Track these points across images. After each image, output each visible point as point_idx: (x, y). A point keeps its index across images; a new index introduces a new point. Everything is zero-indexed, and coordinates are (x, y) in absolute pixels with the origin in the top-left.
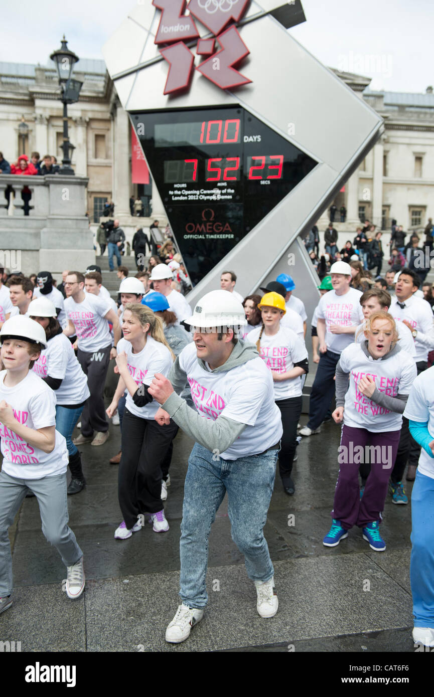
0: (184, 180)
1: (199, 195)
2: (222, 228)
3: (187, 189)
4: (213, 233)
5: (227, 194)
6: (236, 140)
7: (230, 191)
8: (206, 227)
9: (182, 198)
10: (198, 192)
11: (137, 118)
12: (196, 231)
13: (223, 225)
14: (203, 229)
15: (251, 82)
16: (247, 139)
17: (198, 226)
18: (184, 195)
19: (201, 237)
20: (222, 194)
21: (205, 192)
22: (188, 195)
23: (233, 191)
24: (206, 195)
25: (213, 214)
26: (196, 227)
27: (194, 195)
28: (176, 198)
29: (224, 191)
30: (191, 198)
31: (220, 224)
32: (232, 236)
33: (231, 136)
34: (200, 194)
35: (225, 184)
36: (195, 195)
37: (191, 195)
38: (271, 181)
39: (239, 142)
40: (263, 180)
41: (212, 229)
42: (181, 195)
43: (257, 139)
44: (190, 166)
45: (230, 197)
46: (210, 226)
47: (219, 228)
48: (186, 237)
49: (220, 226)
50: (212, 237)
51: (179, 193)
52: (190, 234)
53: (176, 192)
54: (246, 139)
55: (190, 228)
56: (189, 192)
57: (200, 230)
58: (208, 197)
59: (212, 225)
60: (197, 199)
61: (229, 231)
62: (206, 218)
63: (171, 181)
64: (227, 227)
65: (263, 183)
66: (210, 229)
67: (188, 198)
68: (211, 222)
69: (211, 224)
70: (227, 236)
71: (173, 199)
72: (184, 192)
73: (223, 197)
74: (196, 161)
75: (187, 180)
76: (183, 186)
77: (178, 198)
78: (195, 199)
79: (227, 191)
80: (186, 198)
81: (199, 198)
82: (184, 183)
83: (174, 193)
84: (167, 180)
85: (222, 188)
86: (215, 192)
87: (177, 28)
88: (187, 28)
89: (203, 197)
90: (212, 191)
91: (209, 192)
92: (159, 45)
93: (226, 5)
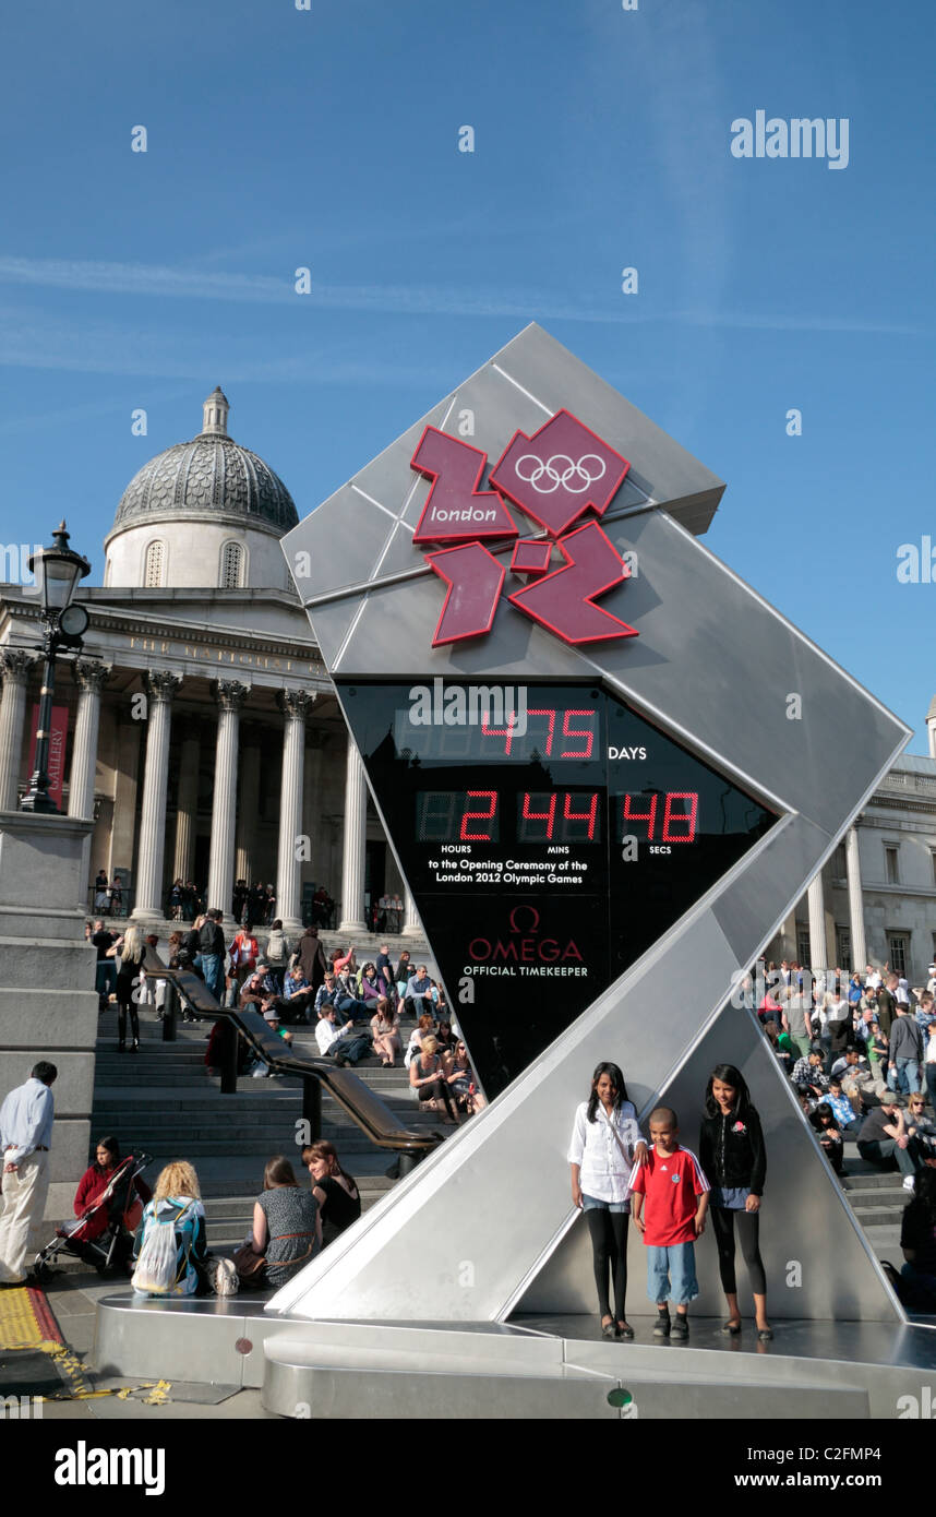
1: (502, 873)
2: (558, 952)
3: (472, 857)
5: (570, 872)
6: (588, 754)
7: (576, 865)
8: (518, 947)
9: (458, 878)
10: (499, 866)
11: (353, 694)
12: (494, 958)
13: (562, 947)
14: (511, 952)
16: (616, 754)
17: (500, 946)
18: (466, 872)
19: (506, 971)
20: (558, 873)
21: (517, 866)
22: (476, 871)
23: (584, 867)
24: (520, 873)
25: (537, 918)
26: (493, 949)
27: (489, 871)
28: (445, 878)
29: (564, 866)
30: (481, 878)
31: (555, 943)
32: (584, 971)
33: (580, 744)
34: (505, 870)
35: (565, 850)
36: (494, 871)
37: (482, 871)
38: (674, 846)
39: (597, 758)
40: (654, 845)
41: (536, 954)
42: (459, 870)
43: (638, 754)
44: (482, 805)
45: (575, 880)
46: (528, 945)
47: (553, 951)
48: (469, 971)
49: (555, 947)
50: (534, 971)
51: (454, 865)
52: (479, 964)
53: (446, 864)
54: (613, 753)
55: (480, 949)
56: (478, 865)
57: (506, 955)
58: (525, 879)
59: (536, 945)
60: (497, 880)
61: (576, 958)
62: (519, 928)
63: (431, 838)
64: (572, 951)
65: (654, 851)
66: (528, 954)
67: (475, 878)
68: (531, 936)
69: (533, 941)
70: (571, 970)
71: (438, 880)
72: (465, 864)
73: (560, 880)
74: (494, 795)
75: (474, 837)
76: (463, 849)
77: (450, 878)
78: (491, 880)
79: (570, 867)
80: (470, 878)
81: (501, 878)
82: (466, 843)
83: (440, 865)
84: (423, 834)
85: (559, 859)
86: (542, 866)
87: (468, 515)
88: (491, 517)
89: (513, 878)
90: (534, 866)
91: (527, 866)
92: (424, 544)
93: (576, 481)
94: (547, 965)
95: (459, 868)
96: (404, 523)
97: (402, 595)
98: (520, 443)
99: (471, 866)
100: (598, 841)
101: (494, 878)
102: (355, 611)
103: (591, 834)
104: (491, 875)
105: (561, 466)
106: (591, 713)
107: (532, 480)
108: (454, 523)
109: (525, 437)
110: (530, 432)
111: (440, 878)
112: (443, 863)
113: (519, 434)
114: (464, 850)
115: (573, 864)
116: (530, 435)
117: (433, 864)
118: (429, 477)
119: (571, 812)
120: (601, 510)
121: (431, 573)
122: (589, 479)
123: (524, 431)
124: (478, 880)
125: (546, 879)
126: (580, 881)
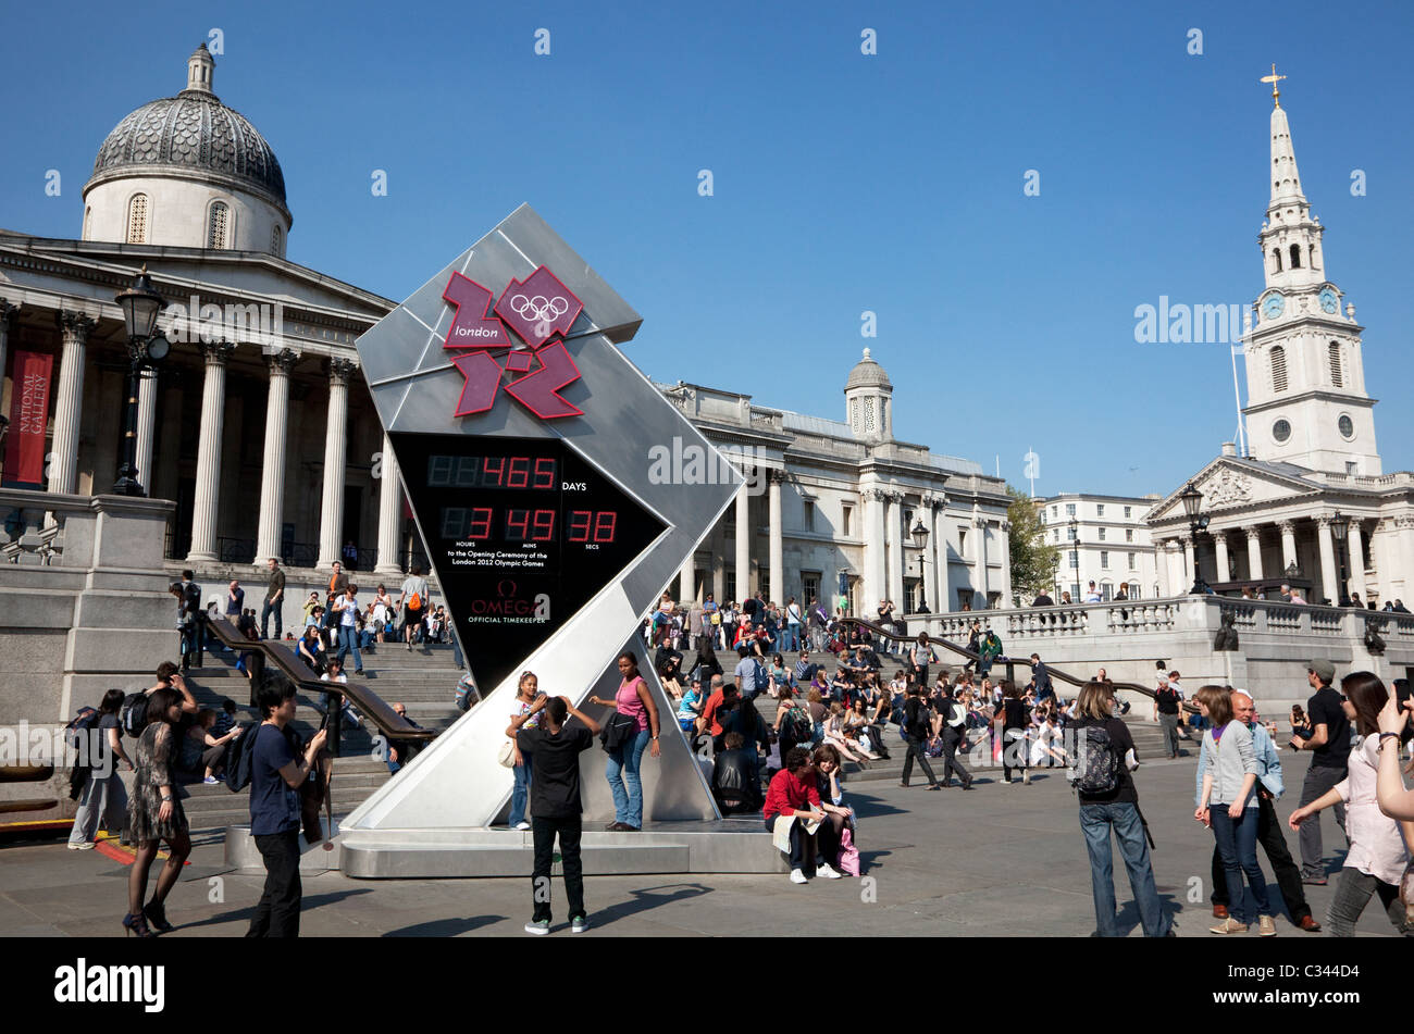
0: (472, 537)
1: (494, 560)
2: (528, 608)
3: (475, 550)
4: (514, 616)
5: (536, 560)
6: (550, 486)
7: (540, 555)
8: (503, 607)
9: (467, 562)
10: (493, 555)
12: (488, 612)
13: (530, 605)
14: (498, 609)
15: (584, 415)
16: (567, 486)
17: (491, 604)
18: (472, 559)
19: (495, 620)
20: (529, 560)
21: (503, 555)
22: (478, 557)
23: (545, 556)
24: (505, 559)
25: (515, 587)
26: (487, 605)
27: (486, 558)
28: (458, 562)
29: (532, 556)
30: (481, 562)
31: (526, 603)
33: (545, 480)
34: (496, 558)
35: (534, 546)
36: (489, 558)
38: (600, 544)
39: (555, 489)
41: (513, 610)
43: (581, 487)
44: (483, 517)
45: (539, 564)
46: (508, 604)
47: (524, 608)
48: (472, 620)
49: (526, 606)
50: (512, 620)
51: (464, 554)
52: (479, 616)
53: (459, 553)
55: (479, 607)
56: (479, 555)
57: (495, 610)
58: (508, 563)
59: (514, 604)
60: (491, 564)
62: (504, 593)
63: (451, 537)
65: (589, 547)
67: (477, 562)
68: (511, 599)
69: (512, 601)
71: (454, 564)
72: (471, 553)
73: (530, 564)
74: (490, 510)
75: (476, 537)
76: (470, 544)
77: (461, 562)
78: (487, 564)
79: (536, 556)
80: (474, 562)
81: (494, 563)
82: (472, 540)
83: (455, 554)
84: (444, 535)
85: (530, 551)
86: (519, 556)
87: (479, 333)
88: (493, 335)
89: (501, 562)
90: (514, 555)
91: (509, 555)
92: (450, 350)
93: (549, 314)
94: (521, 616)
95: (468, 556)
96: (436, 334)
97: (435, 381)
98: (516, 286)
99: (475, 555)
100: (554, 540)
101: (489, 563)
102: (405, 390)
103: (550, 536)
104: (487, 561)
105: (540, 304)
106: (553, 460)
107: (521, 311)
108: (470, 337)
109: (518, 282)
110: (521, 280)
111: (455, 562)
112: (457, 552)
113: (514, 281)
115: (538, 555)
116: (521, 282)
117: (450, 553)
118: (453, 306)
119: (538, 522)
120: (565, 332)
121: (454, 368)
122: (558, 313)
123: (517, 278)
124: (479, 564)
125: (521, 564)
126: (542, 565)
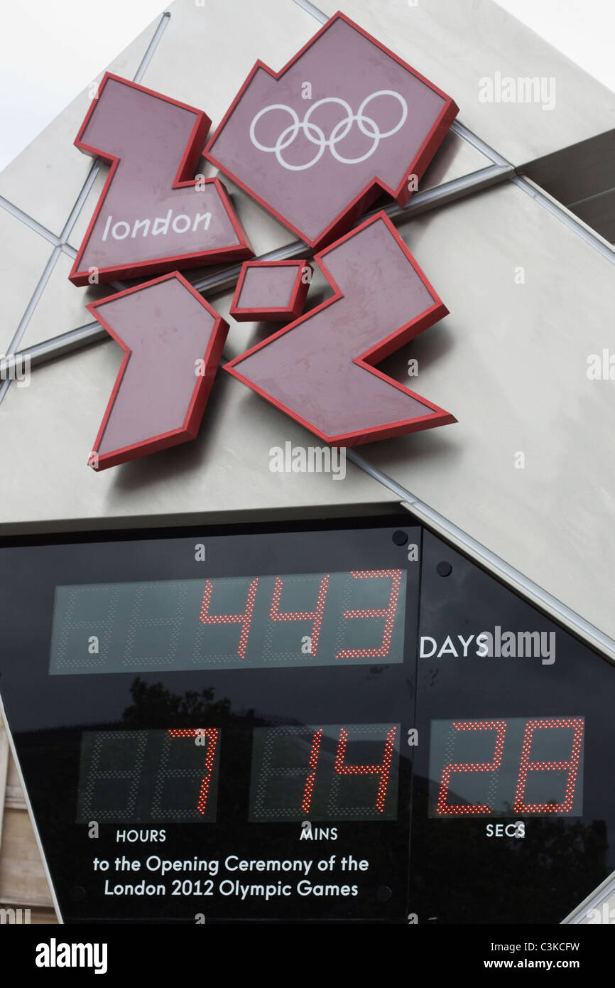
0: (156, 814)
1: (217, 880)
3: (167, 851)
5: (338, 876)
6: (386, 650)
7: (349, 863)
9: (142, 889)
10: (214, 867)
15: (450, 419)
18: (154, 878)
20: (316, 877)
21: (243, 866)
22: (172, 875)
23: (364, 865)
24: (248, 878)
27: (194, 875)
28: (120, 890)
29: (327, 865)
30: (182, 888)
34: (223, 874)
35: (331, 834)
36: (203, 875)
38: (531, 822)
39: (398, 658)
40: (495, 822)
42: (143, 875)
45: (345, 890)
51: (136, 866)
53: (122, 863)
56: (177, 866)
58: (257, 889)
60: (207, 893)
65: (494, 831)
67: (170, 888)
71: (107, 893)
72: (154, 863)
73: (320, 891)
74: (212, 736)
75: (171, 814)
76: (153, 835)
77: (128, 889)
78: (198, 893)
79: (338, 865)
80: (161, 889)
81: (215, 890)
82: (157, 825)
83: (112, 865)
85: (316, 850)
86: (288, 866)
88: (202, 224)
90: (273, 864)
91: (260, 866)
93: (355, 143)
95: (146, 871)
98: (262, 83)
99: (165, 866)
100: (393, 816)
101: (203, 889)
103: (380, 805)
104: (198, 883)
105: (328, 118)
106: (393, 575)
107: (277, 149)
109: (269, 71)
110: (277, 62)
111: (111, 889)
112: (117, 862)
113: (259, 67)
114: (153, 837)
115: (344, 862)
116: (277, 68)
117: (100, 865)
119: (349, 761)
122: (377, 136)
123: (266, 60)
124: (175, 893)
125: (294, 890)
126: (355, 893)
